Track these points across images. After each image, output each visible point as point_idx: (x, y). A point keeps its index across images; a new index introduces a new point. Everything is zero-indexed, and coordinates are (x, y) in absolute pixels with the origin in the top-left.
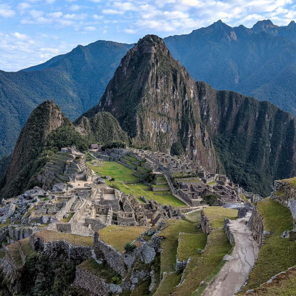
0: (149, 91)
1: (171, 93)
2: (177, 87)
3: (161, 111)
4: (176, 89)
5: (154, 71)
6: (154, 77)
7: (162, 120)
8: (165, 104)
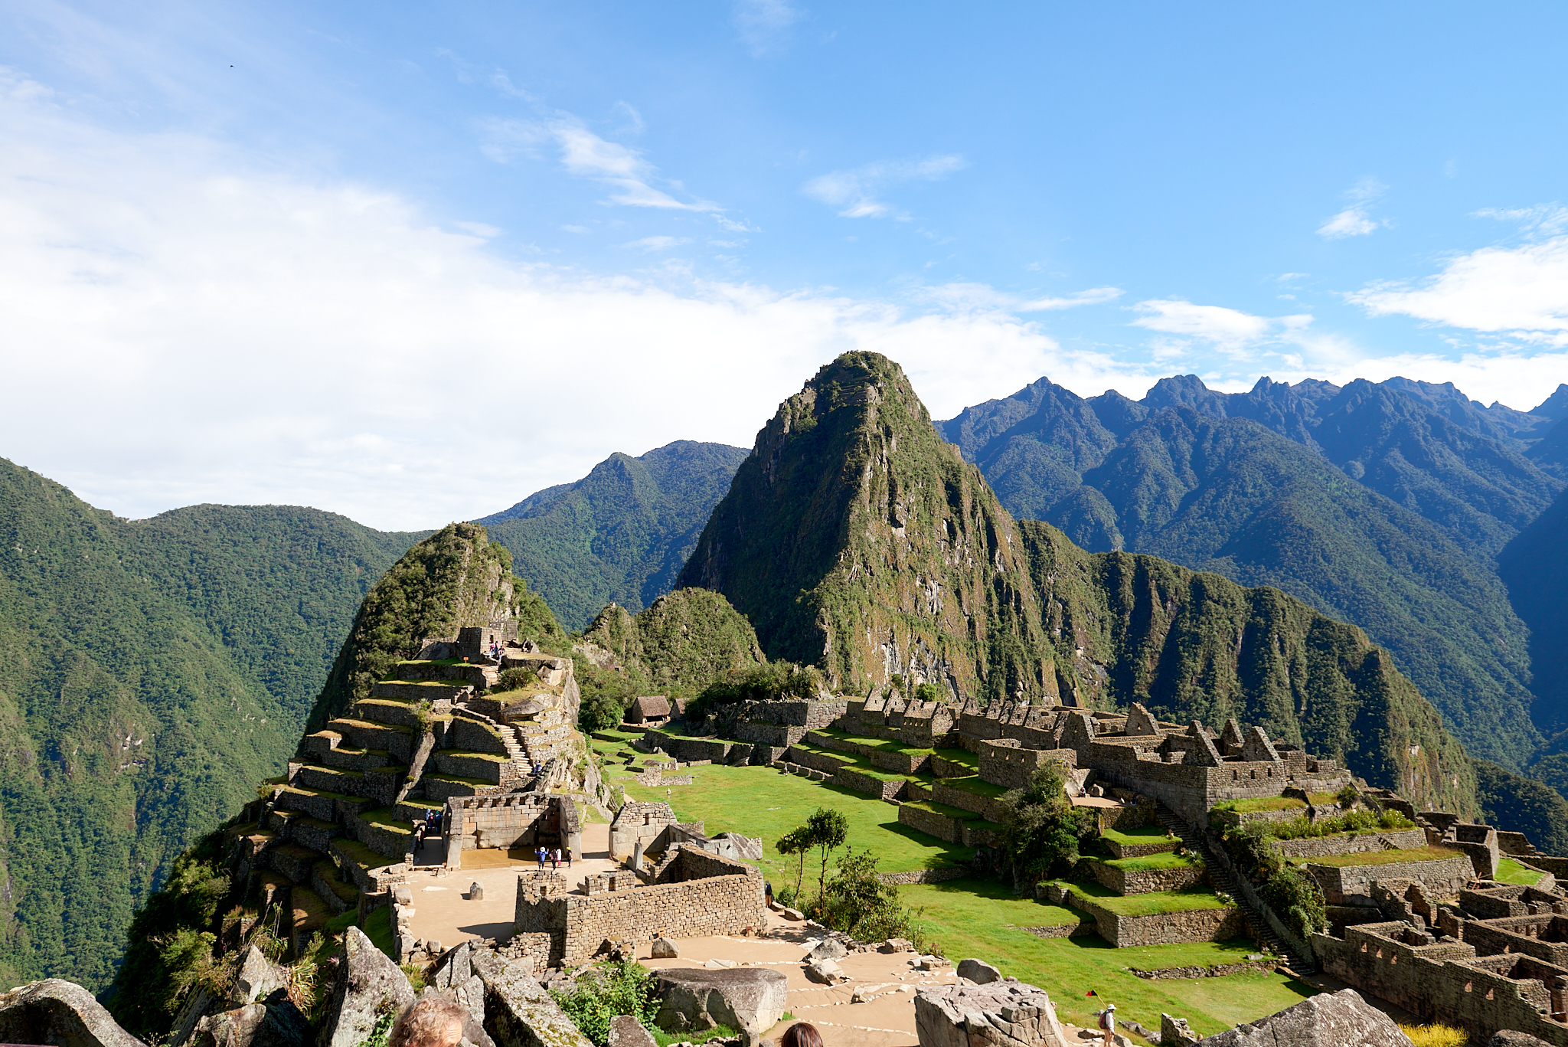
0: (866, 528)
1: (945, 547)
2: (962, 524)
3: (912, 607)
4: (959, 532)
5: (881, 461)
6: (882, 481)
7: (919, 641)
8: (924, 581)
